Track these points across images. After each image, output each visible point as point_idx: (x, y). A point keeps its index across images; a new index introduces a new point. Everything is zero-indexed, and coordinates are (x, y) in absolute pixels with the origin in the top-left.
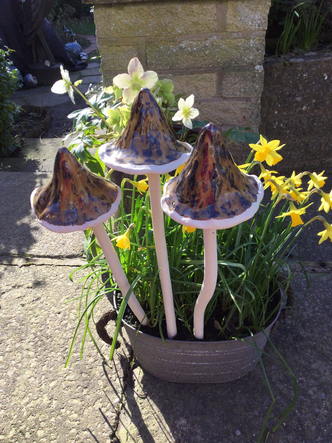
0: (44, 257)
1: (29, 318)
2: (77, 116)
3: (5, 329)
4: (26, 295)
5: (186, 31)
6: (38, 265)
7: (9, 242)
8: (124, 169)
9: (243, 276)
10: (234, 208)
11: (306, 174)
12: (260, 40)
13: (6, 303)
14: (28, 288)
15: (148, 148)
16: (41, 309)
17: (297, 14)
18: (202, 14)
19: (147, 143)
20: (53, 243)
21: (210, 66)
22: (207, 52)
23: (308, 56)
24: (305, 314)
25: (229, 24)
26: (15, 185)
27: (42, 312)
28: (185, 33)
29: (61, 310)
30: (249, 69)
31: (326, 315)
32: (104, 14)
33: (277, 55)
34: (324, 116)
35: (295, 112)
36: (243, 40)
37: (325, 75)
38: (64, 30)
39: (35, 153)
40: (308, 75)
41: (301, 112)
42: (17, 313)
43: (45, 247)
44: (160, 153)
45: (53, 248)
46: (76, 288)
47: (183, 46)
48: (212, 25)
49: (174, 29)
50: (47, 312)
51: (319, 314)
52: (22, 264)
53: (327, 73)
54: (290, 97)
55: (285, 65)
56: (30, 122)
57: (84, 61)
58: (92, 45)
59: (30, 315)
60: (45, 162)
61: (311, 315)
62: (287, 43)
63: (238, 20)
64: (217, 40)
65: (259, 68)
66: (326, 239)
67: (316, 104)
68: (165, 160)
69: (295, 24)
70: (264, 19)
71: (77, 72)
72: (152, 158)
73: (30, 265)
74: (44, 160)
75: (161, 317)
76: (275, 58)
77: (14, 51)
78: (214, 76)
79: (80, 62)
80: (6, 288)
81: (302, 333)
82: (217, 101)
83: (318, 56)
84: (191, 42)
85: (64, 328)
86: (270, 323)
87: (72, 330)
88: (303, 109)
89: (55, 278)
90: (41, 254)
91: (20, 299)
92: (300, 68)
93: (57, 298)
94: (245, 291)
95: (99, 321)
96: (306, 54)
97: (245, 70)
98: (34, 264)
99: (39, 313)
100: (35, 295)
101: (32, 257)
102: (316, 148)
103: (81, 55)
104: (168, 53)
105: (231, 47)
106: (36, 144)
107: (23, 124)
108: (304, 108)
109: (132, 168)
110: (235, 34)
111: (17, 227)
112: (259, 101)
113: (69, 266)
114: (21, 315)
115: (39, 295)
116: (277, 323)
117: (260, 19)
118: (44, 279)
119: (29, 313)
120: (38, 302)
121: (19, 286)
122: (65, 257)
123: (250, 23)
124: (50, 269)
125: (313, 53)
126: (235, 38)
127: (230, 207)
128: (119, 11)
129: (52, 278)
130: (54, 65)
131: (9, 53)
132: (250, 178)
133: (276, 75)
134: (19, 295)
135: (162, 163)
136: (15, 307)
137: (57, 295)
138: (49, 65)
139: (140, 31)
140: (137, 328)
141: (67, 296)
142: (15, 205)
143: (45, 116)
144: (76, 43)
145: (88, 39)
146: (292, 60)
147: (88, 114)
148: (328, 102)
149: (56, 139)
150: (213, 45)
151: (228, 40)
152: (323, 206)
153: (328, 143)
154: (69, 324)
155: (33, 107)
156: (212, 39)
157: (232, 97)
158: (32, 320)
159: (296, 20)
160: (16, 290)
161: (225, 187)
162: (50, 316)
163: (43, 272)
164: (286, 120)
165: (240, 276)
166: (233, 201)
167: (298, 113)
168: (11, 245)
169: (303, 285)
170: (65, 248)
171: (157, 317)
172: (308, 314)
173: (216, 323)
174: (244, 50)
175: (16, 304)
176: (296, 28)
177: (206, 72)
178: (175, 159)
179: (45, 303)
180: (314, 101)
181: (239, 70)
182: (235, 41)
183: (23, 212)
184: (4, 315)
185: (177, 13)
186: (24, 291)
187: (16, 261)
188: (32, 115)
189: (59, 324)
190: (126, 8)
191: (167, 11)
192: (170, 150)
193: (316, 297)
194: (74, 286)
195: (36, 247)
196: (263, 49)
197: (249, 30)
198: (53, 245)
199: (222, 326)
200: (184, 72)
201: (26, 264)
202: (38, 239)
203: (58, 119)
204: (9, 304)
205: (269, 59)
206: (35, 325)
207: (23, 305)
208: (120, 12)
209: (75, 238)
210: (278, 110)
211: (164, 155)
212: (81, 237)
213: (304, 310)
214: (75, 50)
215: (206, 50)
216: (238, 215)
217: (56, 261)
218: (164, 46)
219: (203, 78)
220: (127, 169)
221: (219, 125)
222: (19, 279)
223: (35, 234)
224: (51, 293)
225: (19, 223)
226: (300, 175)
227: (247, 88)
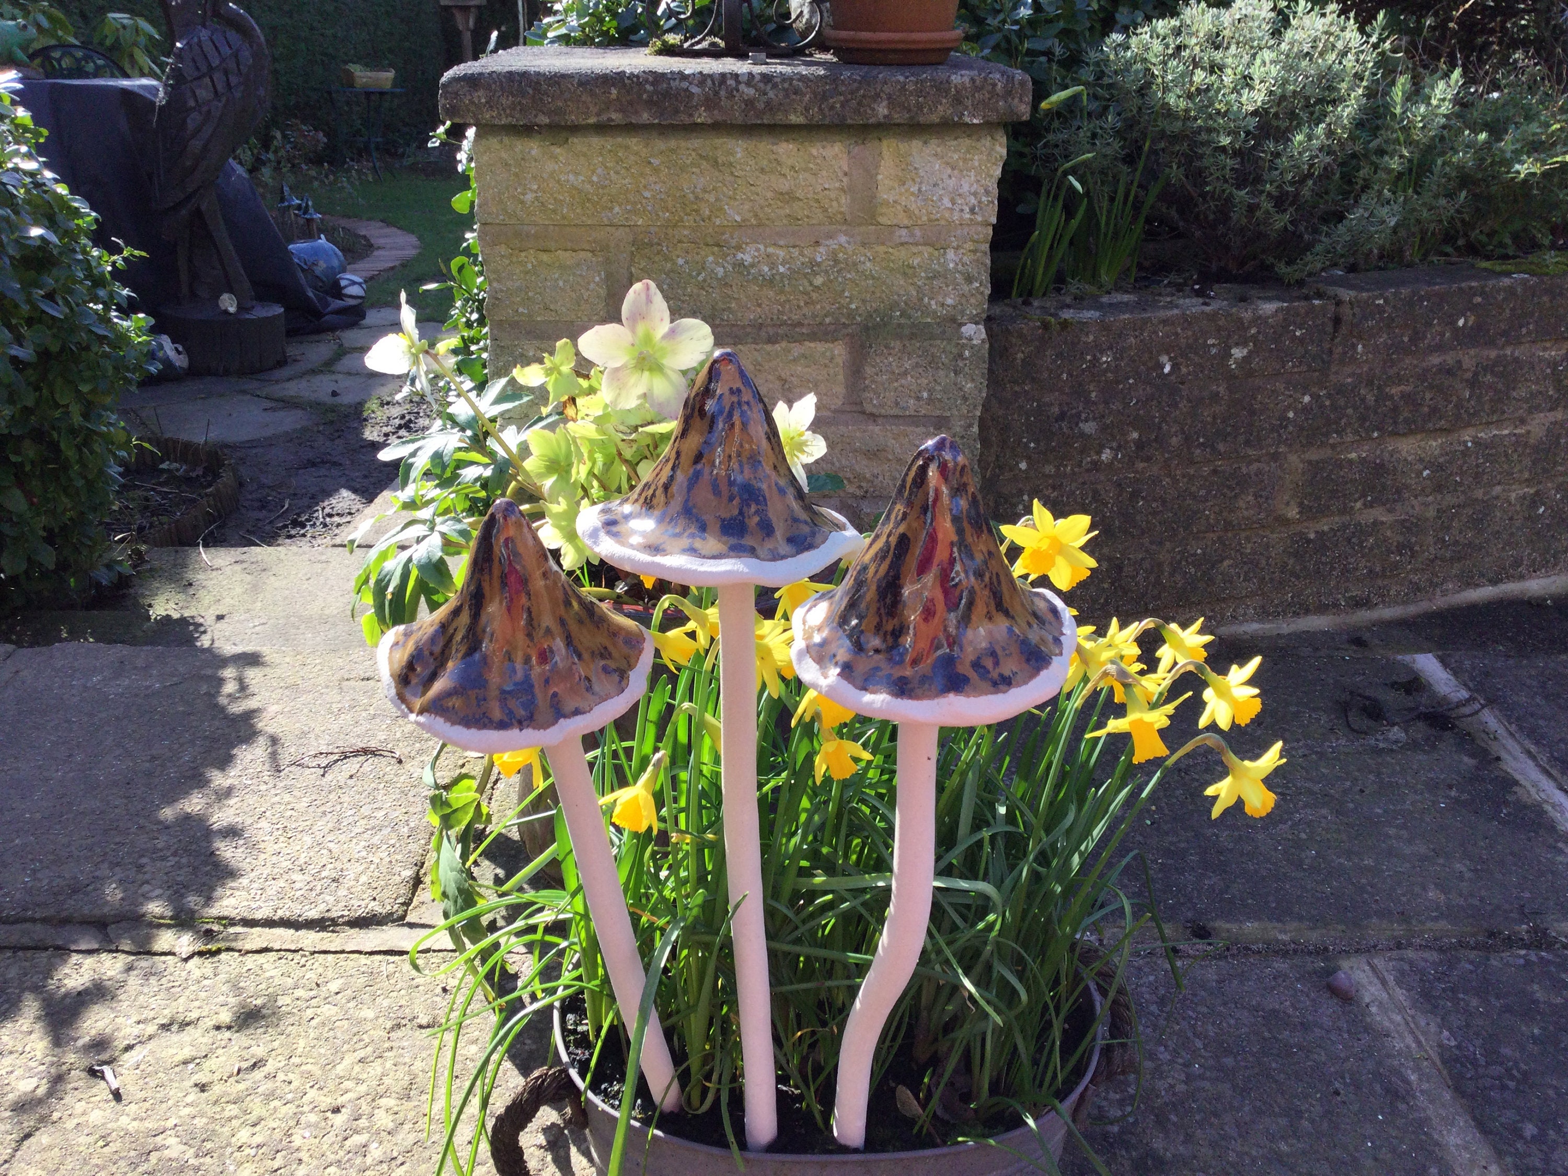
0: (270, 923)
1: (225, 1129)
2: (413, 454)
3: (140, 1169)
4: (212, 1051)
5: (756, 216)
6: (248, 952)
7: (140, 876)
8: (670, 569)
9: (990, 927)
10: (1008, 667)
11: (1152, 625)
12: (974, 251)
13: (141, 1082)
14: (218, 1028)
15: (736, 512)
16: (270, 1096)
17: (1078, 186)
18: (806, 170)
19: (731, 499)
20: (296, 876)
21: (827, 320)
22: (818, 281)
23: (1111, 305)
24: (1161, 1085)
25: (886, 203)
26: (147, 688)
27: (275, 1109)
28: (754, 221)
29: (340, 1101)
30: (944, 332)
31: (1228, 1085)
32: (504, 155)
33: (1020, 300)
34: (1166, 481)
35: (1080, 466)
36: (927, 251)
37: (1164, 359)
38: (282, 200)
39: (181, 596)
40: (1115, 359)
41: (1096, 466)
42: (182, 1113)
43: (271, 892)
44: (767, 529)
45: (299, 893)
46: (389, 1025)
47: (748, 259)
48: (835, 204)
49: (721, 209)
50: (291, 1109)
51: (1207, 1085)
52: (191, 949)
53: (1168, 353)
54: (1063, 420)
55: (1046, 326)
56: (160, 493)
57: (352, 302)
58: (376, 253)
59: (230, 1119)
60: (221, 625)
61: (1180, 1088)
62: (1047, 267)
63: (913, 194)
64: (850, 249)
65: (975, 333)
66: (1231, 802)
67: (1140, 445)
68: (784, 548)
69: (1069, 212)
70: (987, 192)
71: (329, 336)
72: (748, 541)
73: (218, 951)
74: (220, 618)
75: (726, 1078)
76: (1015, 307)
77: (144, 254)
78: (839, 350)
79: (337, 304)
80: (136, 1030)
81: (1158, 1144)
82: (847, 425)
83: (1141, 306)
84: (771, 250)
85: (359, 1160)
86: (1071, 1090)
87: (385, 1166)
88: (1104, 457)
89: (312, 993)
90: (258, 915)
91: (191, 1066)
92: (1091, 338)
93: (323, 1061)
94: (995, 975)
95: (508, 1109)
96: (1105, 299)
97: (932, 338)
98: (232, 950)
99: (264, 1113)
100: (244, 1053)
101: (225, 926)
102: (1146, 579)
103: (343, 283)
104: (700, 278)
105: (892, 270)
106: (184, 566)
107: (133, 500)
108: (1106, 455)
109: (694, 567)
110: (904, 232)
111: (166, 827)
112: (975, 429)
113: (360, 952)
114: (200, 1122)
115: (259, 1051)
116: (1089, 1092)
117: (975, 194)
118: (273, 998)
119: (227, 1114)
120: (258, 1074)
121: (184, 1025)
122: (344, 924)
123: (947, 202)
124: (291, 964)
125: (1126, 298)
126: (902, 244)
127: (997, 664)
128: (553, 148)
129: (300, 993)
130: (248, 310)
131: (124, 259)
132: (1038, 594)
133: (1020, 356)
134: (187, 1053)
135: (776, 557)
136: (174, 1093)
137: (322, 1051)
138: (232, 310)
139: (617, 209)
140: (646, 1122)
141: (361, 1054)
142: (154, 752)
143: (217, 476)
144: (323, 241)
145: (363, 232)
146: (1067, 314)
147: (450, 448)
148: (1174, 441)
149: (258, 549)
150: (836, 261)
151: (881, 249)
152: (1213, 713)
153: (1180, 562)
154: (375, 1145)
155: (175, 442)
156: (833, 244)
157: (892, 412)
158: (238, 1136)
159: (1071, 202)
160: (173, 1038)
161: (980, 608)
162: (303, 1119)
163: (268, 975)
164: (1054, 488)
165: (981, 926)
166: (1004, 649)
167: (1088, 471)
168: (146, 888)
169: (1147, 996)
170: (342, 892)
171: (715, 1077)
172: (1172, 1086)
173: (904, 1094)
174: (928, 278)
175: (175, 1085)
176: (1074, 223)
177: (813, 337)
178: (810, 547)
179: (281, 1076)
180: (1135, 435)
181: (912, 336)
182: (902, 253)
183: (184, 777)
184: (135, 1124)
185: (731, 164)
186: (204, 1040)
187: (165, 940)
188: (168, 471)
189: (336, 1147)
190: (578, 142)
191: (701, 156)
192: (796, 520)
193: (1190, 1034)
194: (381, 1020)
195: (237, 893)
196: (985, 277)
197: (943, 222)
198: (297, 885)
199: (924, 1107)
200: (748, 334)
201: (203, 948)
202: (244, 865)
203: (262, 486)
204: (153, 1084)
205: (997, 310)
206: (253, 1152)
207: (203, 1088)
208: (557, 150)
209: (376, 860)
210: (1028, 458)
211: (779, 534)
212: (399, 857)
213: (1158, 1072)
214: (322, 265)
215: (815, 274)
216: (1019, 685)
217: (310, 939)
218: (689, 258)
219: (804, 356)
220: (679, 570)
221: (855, 497)
222: (181, 1000)
223: (227, 851)
224: (302, 1043)
225: (168, 813)
226: (1135, 628)
227: (938, 388)
